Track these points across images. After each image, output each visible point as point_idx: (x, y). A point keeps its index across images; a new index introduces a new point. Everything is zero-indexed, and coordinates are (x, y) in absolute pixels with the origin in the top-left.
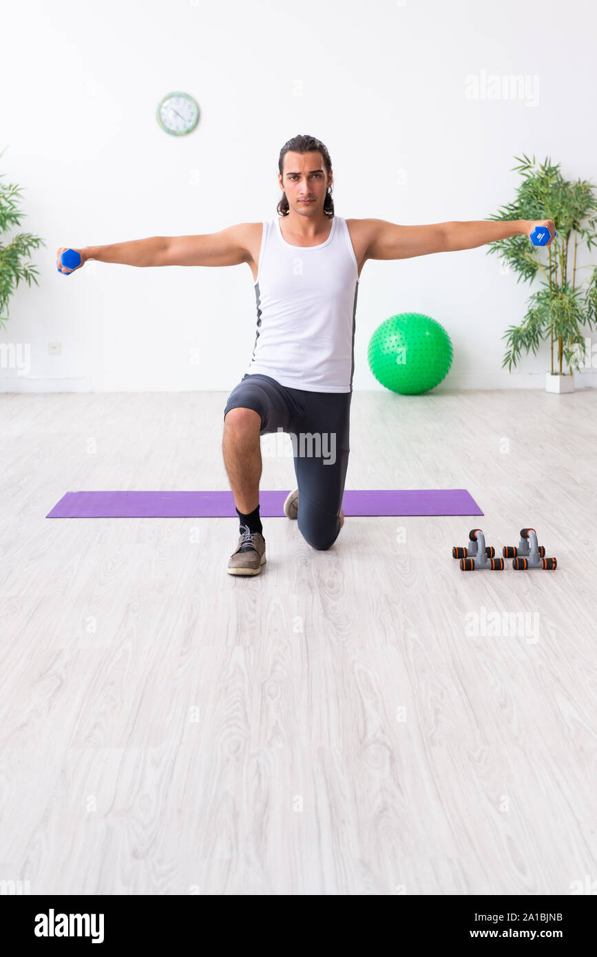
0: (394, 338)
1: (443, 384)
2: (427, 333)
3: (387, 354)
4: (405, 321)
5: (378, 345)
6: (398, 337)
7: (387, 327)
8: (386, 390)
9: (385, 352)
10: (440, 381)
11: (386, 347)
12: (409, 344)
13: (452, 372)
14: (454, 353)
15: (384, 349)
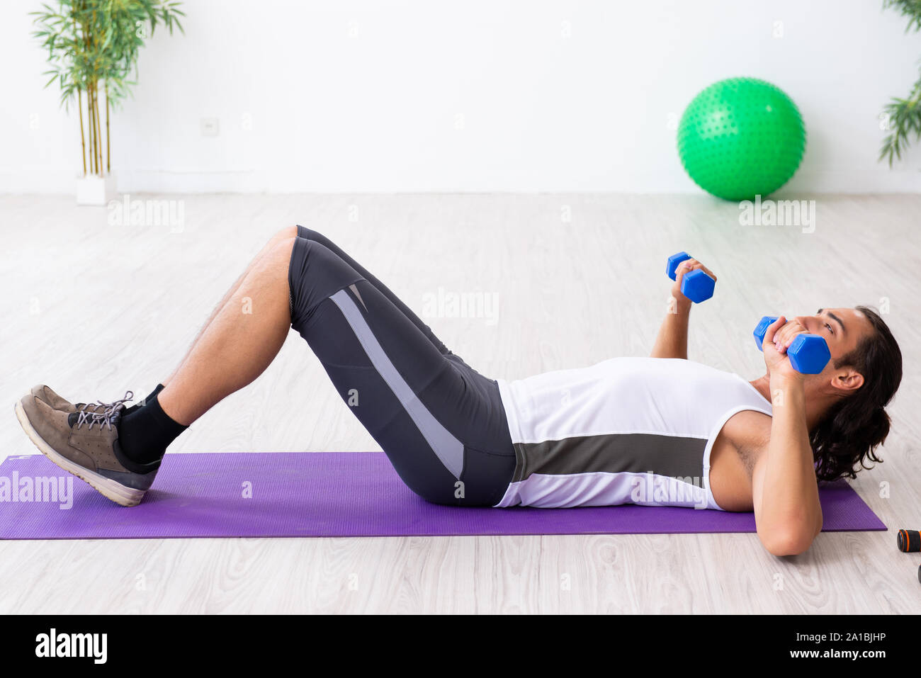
0: (718, 115)
1: (792, 185)
2: (769, 109)
3: (708, 140)
4: (736, 90)
5: (694, 126)
6: (725, 114)
7: (707, 99)
8: (704, 193)
9: (704, 137)
10: (786, 180)
11: (705, 129)
12: (742, 125)
13: (804, 167)
14: (809, 137)
15: (702, 132)
